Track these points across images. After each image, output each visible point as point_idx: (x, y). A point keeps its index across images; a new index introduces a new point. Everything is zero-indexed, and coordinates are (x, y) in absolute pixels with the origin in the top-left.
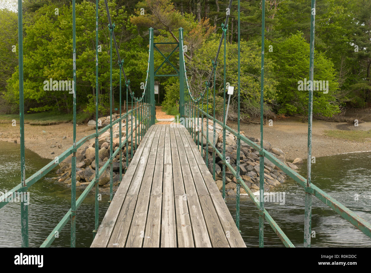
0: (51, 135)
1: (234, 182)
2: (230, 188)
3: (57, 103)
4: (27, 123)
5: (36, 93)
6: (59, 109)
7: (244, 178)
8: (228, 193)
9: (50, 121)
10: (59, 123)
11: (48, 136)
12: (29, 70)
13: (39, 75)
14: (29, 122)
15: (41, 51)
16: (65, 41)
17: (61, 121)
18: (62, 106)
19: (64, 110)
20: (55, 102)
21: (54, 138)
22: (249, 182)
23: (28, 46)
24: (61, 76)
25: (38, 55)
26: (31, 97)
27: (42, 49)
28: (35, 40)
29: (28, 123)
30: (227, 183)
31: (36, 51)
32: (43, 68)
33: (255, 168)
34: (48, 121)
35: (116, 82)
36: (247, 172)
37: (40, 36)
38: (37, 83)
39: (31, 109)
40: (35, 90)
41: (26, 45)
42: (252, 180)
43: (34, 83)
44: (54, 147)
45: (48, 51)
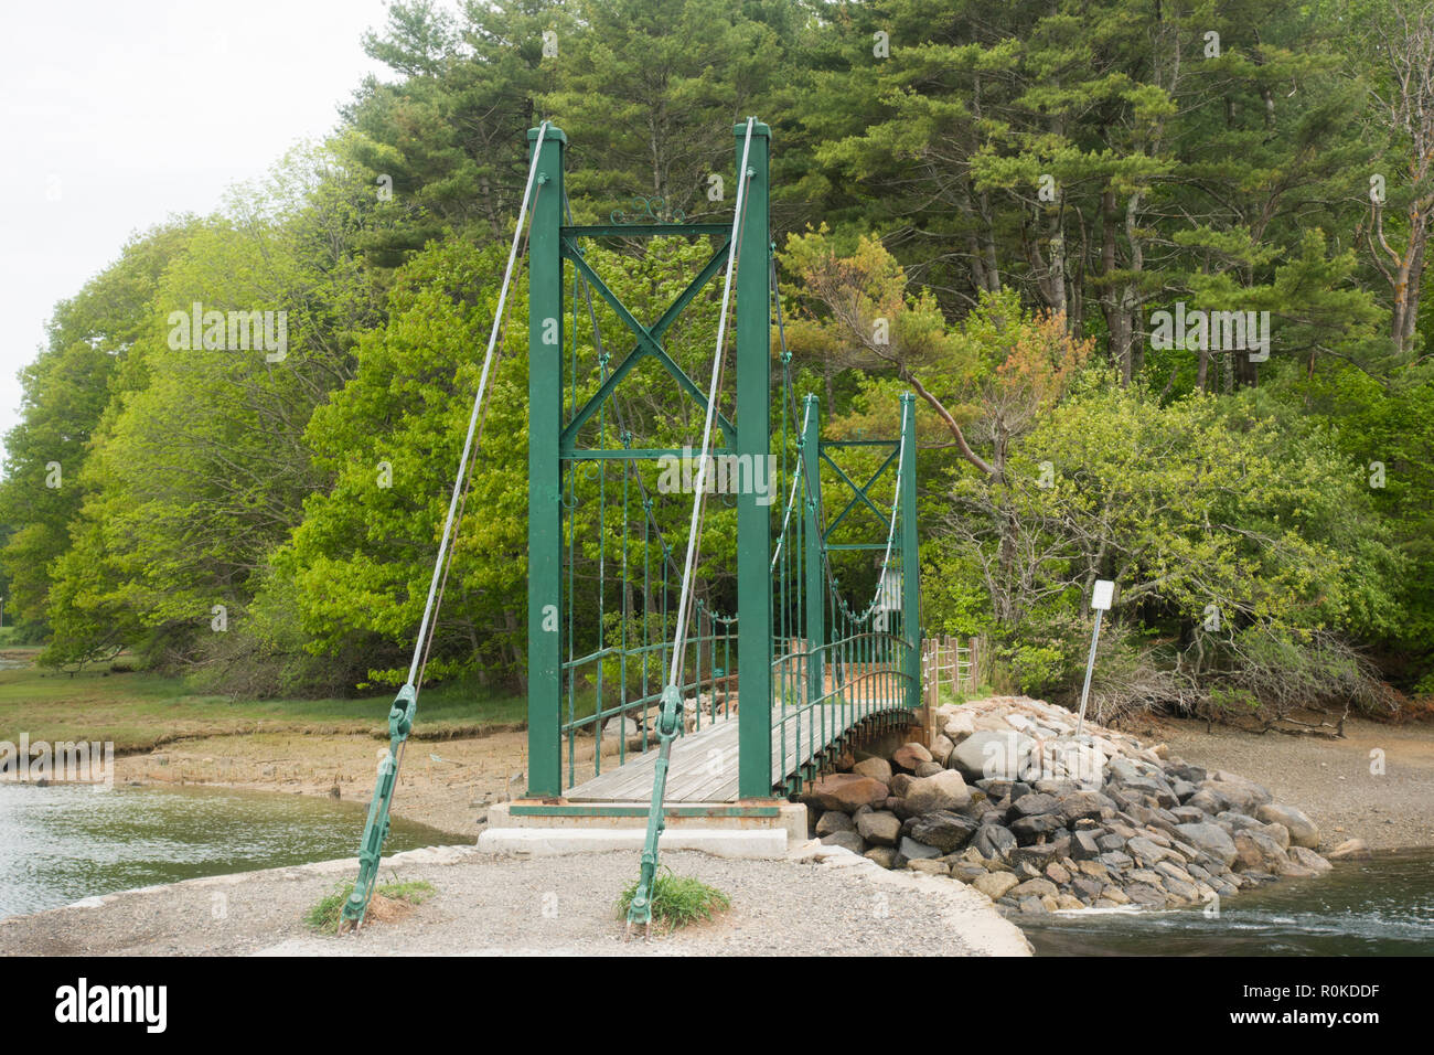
0: (461, 772)
1: (1049, 879)
2: (1031, 894)
3: (476, 651)
4: (358, 732)
5: (394, 608)
6: (481, 675)
7: (1083, 869)
8: (1023, 908)
9: (452, 725)
10: (488, 732)
11: (452, 776)
12: (370, 513)
13: (407, 534)
14: (367, 727)
15: (420, 437)
16: (515, 404)
17: (495, 723)
18: (497, 665)
19: (503, 680)
20: (468, 647)
21: (479, 782)
22: (1098, 879)
23: (364, 413)
24: (504, 539)
25: (407, 452)
26: (376, 625)
27: (421, 427)
28: (393, 390)
29: (363, 732)
30: (1024, 878)
31: (396, 436)
32: (424, 507)
33: (1130, 842)
34: (444, 722)
35: (713, 561)
36: (1101, 852)
37: (413, 372)
38: (398, 565)
39: (374, 675)
40: (392, 595)
41: (354, 410)
42: (1109, 875)
43: (385, 567)
44: (482, 806)
45: (444, 435)
